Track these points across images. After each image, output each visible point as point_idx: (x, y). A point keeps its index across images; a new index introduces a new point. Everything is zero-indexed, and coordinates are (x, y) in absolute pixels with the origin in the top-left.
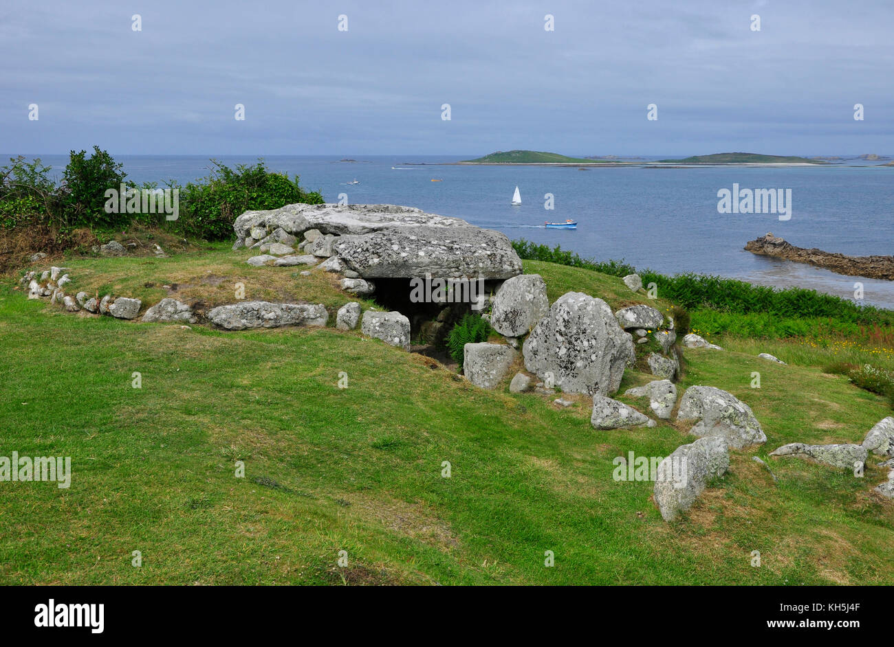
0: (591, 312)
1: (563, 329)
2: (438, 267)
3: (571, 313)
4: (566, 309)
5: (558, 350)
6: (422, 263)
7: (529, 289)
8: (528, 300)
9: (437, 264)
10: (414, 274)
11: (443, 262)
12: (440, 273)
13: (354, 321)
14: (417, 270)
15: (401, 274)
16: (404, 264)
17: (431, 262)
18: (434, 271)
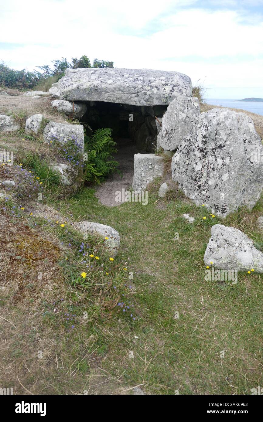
0: (229, 127)
1: (201, 145)
2: (121, 92)
3: (209, 128)
4: (206, 123)
5: (195, 165)
6: (109, 89)
7: (183, 108)
8: (180, 118)
9: (120, 90)
10: (104, 98)
11: (124, 88)
12: (124, 98)
13: (36, 130)
14: (106, 95)
15: (95, 98)
16: (96, 90)
17: (115, 88)
18: (119, 96)
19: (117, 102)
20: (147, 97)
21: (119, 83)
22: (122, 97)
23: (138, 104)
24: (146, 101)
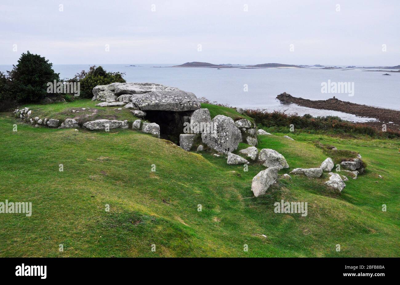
0: (227, 122)
3: (219, 123)
4: (218, 121)
6: (164, 104)
7: (204, 114)
8: (203, 118)
9: (169, 105)
10: (161, 108)
11: (171, 104)
12: (171, 108)
13: (139, 127)
14: (162, 107)
15: (156, 109)
16: (157, 105)
17: (167, 104)
18: (168, 108)
19: (167, 110)
20: (182, 107)
21: (168, 102)
22: (170, 108)
23: (177, 111)
24: (181, 109)
